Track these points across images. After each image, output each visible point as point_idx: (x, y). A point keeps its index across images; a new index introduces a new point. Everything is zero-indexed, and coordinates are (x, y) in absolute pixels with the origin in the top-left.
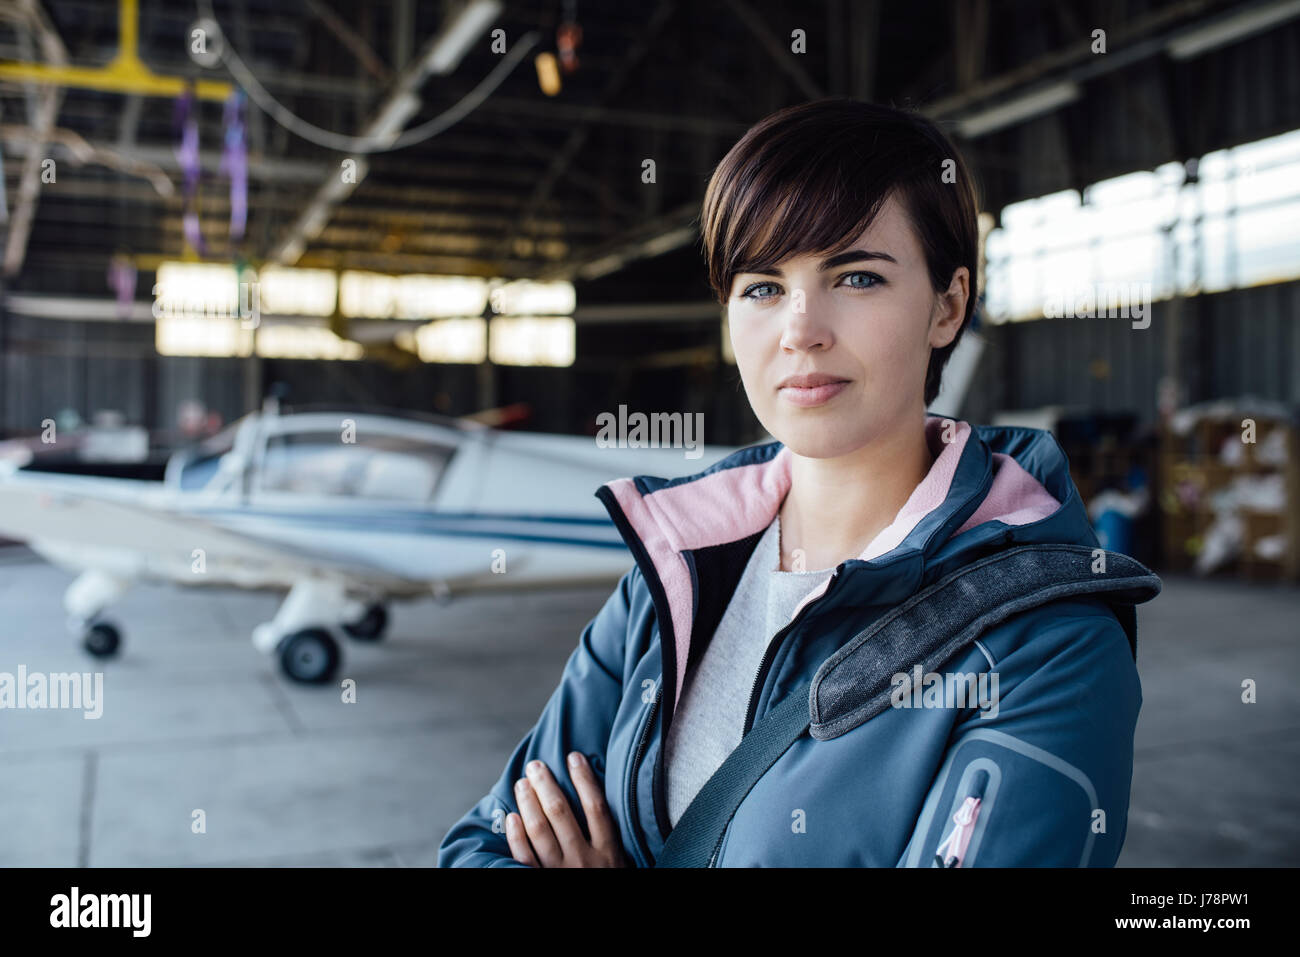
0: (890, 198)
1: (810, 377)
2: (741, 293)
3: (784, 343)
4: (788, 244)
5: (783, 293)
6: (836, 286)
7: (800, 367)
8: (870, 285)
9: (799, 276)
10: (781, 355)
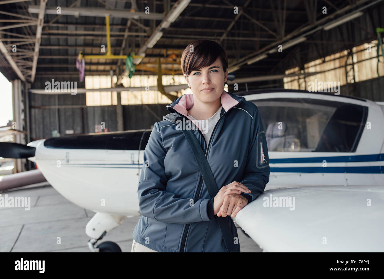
0: (218, 58)
1: (208, 88)
2: (193, 74)
3: (203, 82)
4: (203, 65)
5: (201, 74)
6: (210, 72)
7: (206, 87)
8: (215, 72)
9: (204, 71)
10: (202, 85)
